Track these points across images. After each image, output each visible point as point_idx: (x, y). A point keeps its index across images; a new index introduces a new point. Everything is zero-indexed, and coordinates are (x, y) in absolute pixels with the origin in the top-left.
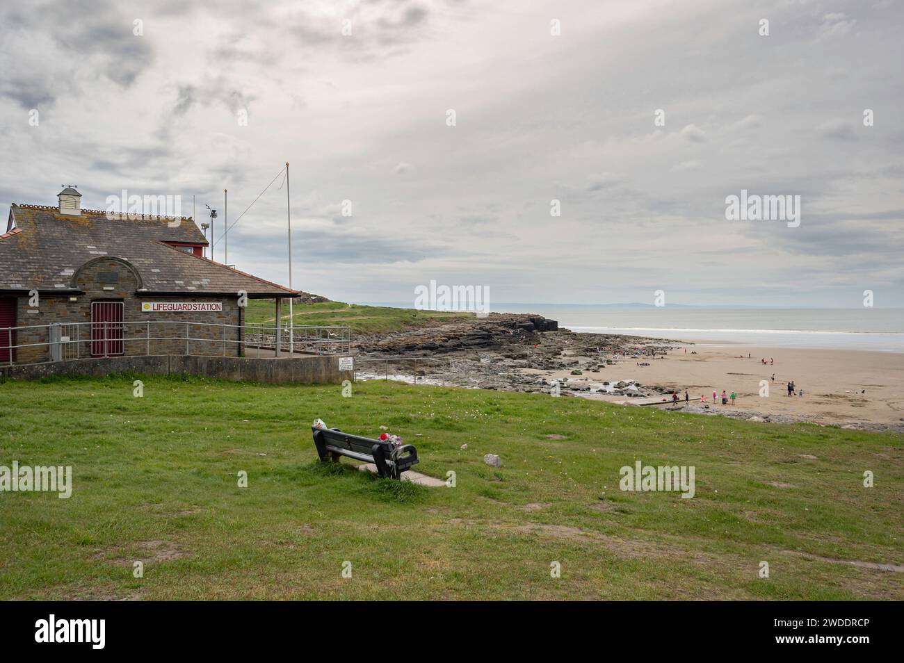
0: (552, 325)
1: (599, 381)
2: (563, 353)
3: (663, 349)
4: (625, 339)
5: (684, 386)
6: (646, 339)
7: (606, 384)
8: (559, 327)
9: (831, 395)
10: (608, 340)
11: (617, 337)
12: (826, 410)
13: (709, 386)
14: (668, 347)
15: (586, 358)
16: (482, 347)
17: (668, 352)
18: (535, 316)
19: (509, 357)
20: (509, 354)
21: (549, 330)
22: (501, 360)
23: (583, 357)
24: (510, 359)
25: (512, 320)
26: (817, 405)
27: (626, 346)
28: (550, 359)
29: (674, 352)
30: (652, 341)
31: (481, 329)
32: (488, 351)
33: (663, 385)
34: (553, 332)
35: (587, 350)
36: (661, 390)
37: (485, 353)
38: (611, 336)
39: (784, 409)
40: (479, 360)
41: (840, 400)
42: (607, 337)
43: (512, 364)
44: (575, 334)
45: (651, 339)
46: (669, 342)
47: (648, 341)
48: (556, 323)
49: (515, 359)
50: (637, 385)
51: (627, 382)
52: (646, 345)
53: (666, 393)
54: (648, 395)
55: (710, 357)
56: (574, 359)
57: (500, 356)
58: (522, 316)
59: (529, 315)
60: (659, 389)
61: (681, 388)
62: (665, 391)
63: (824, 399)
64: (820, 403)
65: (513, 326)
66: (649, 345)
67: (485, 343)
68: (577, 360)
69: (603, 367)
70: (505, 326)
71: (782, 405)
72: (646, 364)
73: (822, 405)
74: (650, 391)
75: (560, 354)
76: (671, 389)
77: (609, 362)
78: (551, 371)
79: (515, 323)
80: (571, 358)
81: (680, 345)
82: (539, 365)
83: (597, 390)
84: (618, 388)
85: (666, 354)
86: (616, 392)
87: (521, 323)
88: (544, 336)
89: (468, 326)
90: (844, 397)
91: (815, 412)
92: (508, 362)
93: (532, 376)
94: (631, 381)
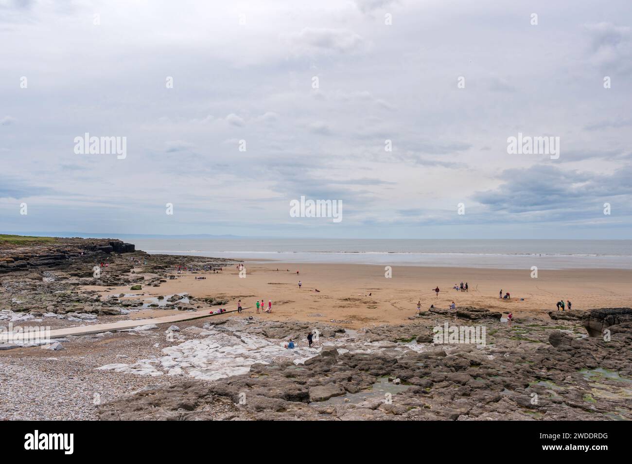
0: (130, 248)
1: (154, 295)
2: (132, 270)
3: (219, 266)
4: (191, 259)
5: (232, 297)
6: (208, 258)
7: (161, 298)
8: (136, 249)
9: (349, 299)
10: (177, 260)
11: (184, 257)
12: (352, 314)
13: (253, 296)
14: (223, 264)
15: (152, 274)
16: (50, 267)
17: (223, 268)
18: (115, 240)
19: (75, 275)
20: (76, 272)
21: (127, 252)
22: (66, 278)
23: (150, 274)
24: (76, 278)
25: (93, 243)
26: (342, 309)
27: (190, 265)
28: (118, 276)
29: (228, 267)
30: (212, 260)
31: (57, 251)
32: (55, 270)
33: (213, 297)
34: (130, 253)
35: (155, 268)
36: (211, 301)
37: (51, 273)
38: (180, 256)
39: (319, 315)
40: (41, 280)
41: (357, 303)
42: (177, 257)
43: (77, 282)
44: (149, 255)
45: (212, 258)
46: (224, 261)
47: (209, 259)
48: (133, 246)
49: (82, 276)
50: (190, 298)
51: (181, 295)
52: (207, 263)
53: (215, 305)
54: (198, 307)
55: (254, 271)
56: (140, 275)
57: (65, 274)
58: (103, 240)
59: (109, 239)
60: (209, 301)
61: (229, 299)
62: (214, 302)
63: (345, 303)
64: (344, 307)
65: (93, 249)
66: (209, 263)
67: (54, 263)
68: (143, 276)
69: (164, 281)
70: (86, 248)
71: (315, 311)
72: (203, 278)
73: (345, 309)
74: (200, 304)
75: (130, 272)
76: (219, 300)
77: (172, 277)
78: (111, 287)
79: (96, 246)
80: (138, 275)
81: (233, 263)
82: (104, 282)
83: (149, 305)
84: (171, 301)
85: (221, 269)
86: (168, 306)
87: (100, 246)
88: (120, 257)
89: (45, 248)
90: (359, 300)
91: (344, 316)
92: (74, 280)
93: (90, 293)
94: (184, 294)
